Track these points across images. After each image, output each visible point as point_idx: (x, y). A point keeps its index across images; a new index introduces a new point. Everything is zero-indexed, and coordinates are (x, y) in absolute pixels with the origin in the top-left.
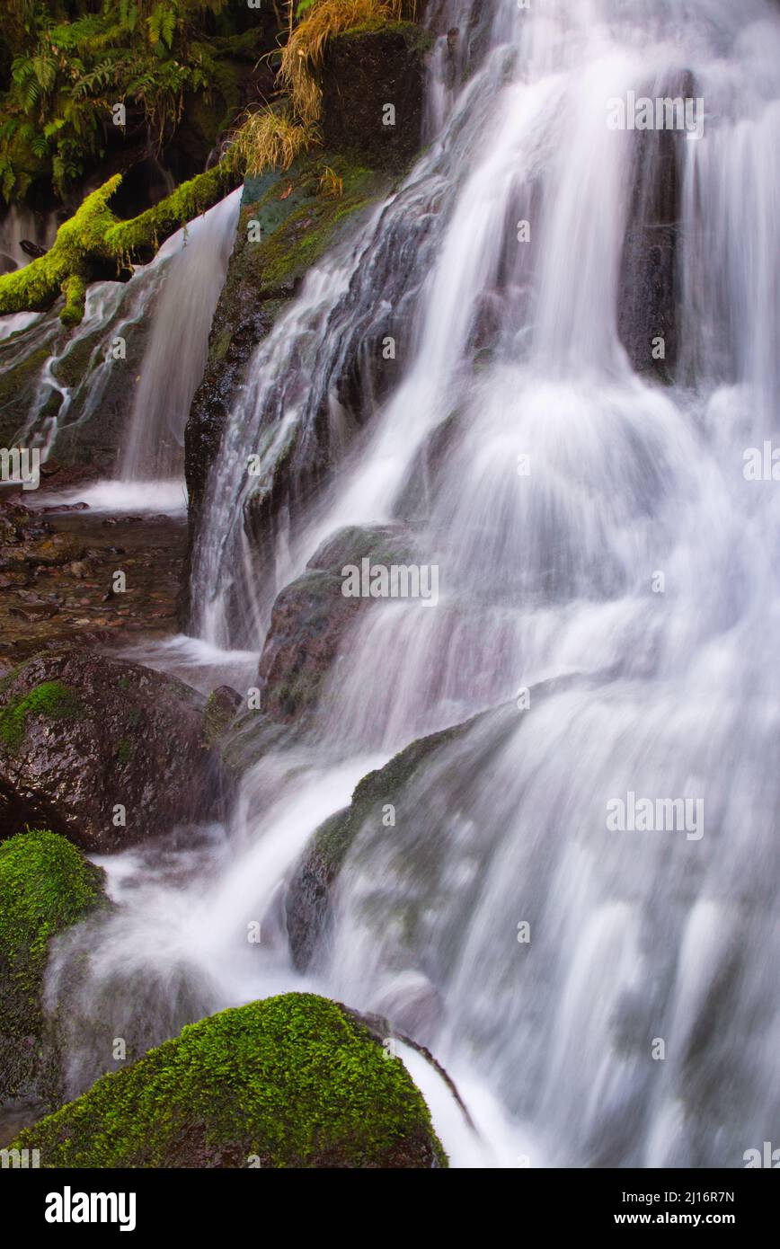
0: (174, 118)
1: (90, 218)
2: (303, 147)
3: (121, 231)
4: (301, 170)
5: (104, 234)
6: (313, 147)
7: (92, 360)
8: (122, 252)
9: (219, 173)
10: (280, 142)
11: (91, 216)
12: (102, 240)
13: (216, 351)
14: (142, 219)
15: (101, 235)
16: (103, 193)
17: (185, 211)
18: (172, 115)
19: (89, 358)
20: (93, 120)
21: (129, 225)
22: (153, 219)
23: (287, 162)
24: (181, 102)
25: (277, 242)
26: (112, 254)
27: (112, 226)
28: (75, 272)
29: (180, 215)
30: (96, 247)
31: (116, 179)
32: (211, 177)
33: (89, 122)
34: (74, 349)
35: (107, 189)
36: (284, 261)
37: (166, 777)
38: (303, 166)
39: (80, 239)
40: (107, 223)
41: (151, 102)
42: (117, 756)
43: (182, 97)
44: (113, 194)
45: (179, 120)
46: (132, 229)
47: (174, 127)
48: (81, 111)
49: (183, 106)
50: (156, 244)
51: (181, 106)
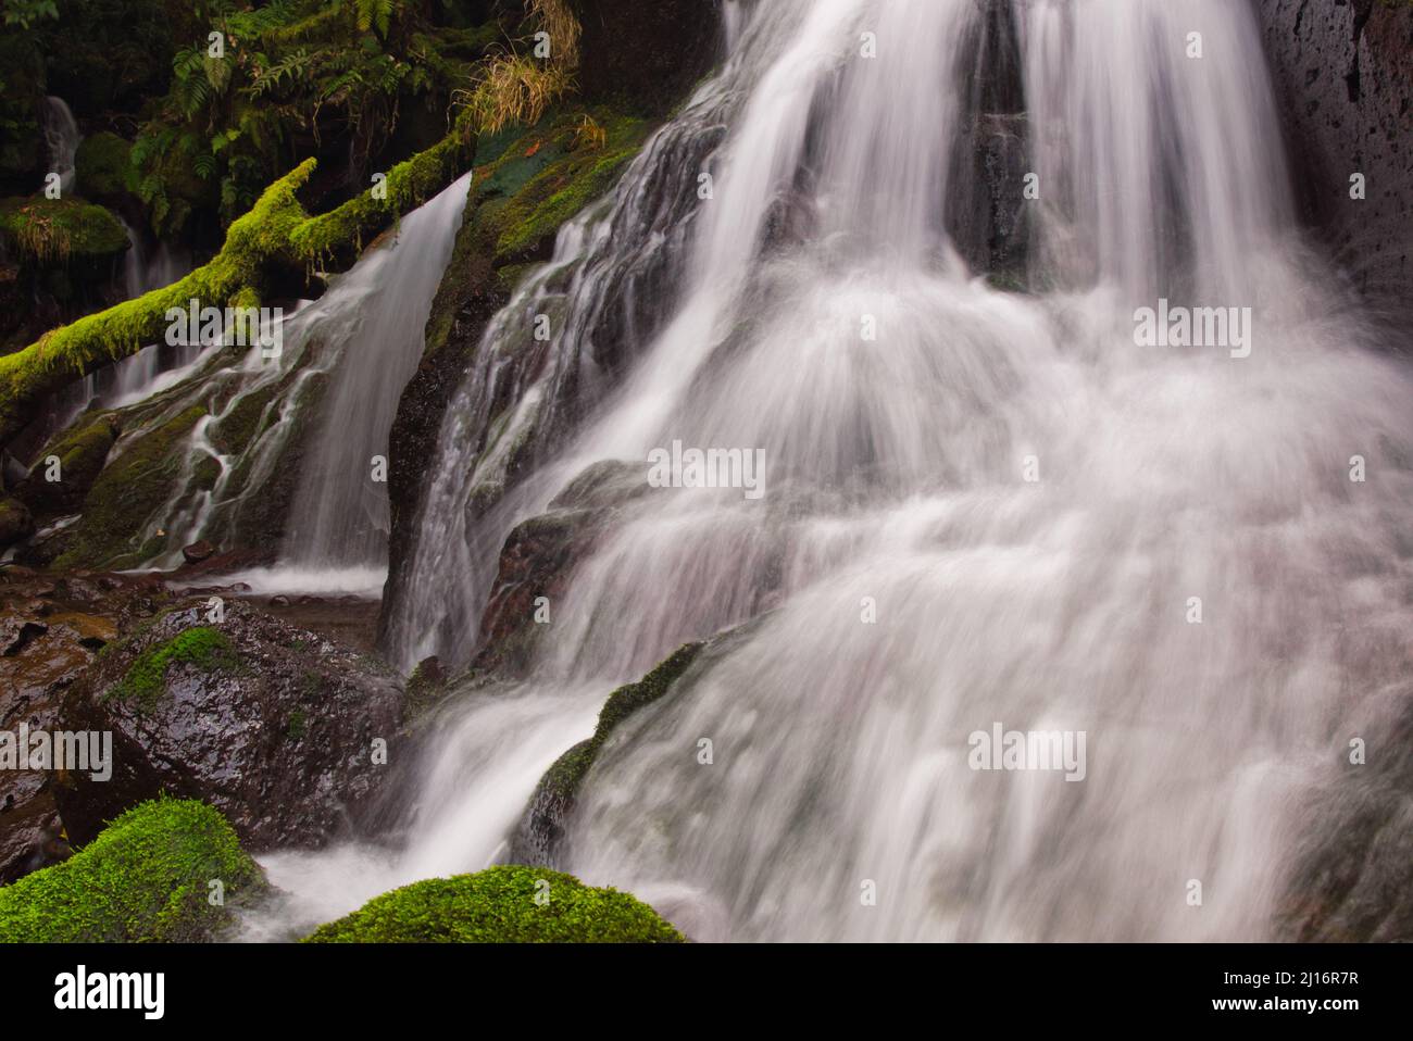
0: (385, 127)
1: (272, 212)
2: (555, 96)
3: (313, 228)
4: (552, 124)
5: (290, 233)
6: (568, 98)
7: (264, 418)
8: (312, 253)
9: (445, 149)
10: (526, 91)
11: (274, 209)
12: (284, 240)
13: (435, 340)
14: (342, 212)
15: (286, 234)
16: (290, 182)
17: (398, 199)
18: (384, 123)
19: (259, 416)
20: (279, 131)
21: (324, 220)
22: (355, 211)
23: (534, 116)
24: (396, 107)
25: (519, 204)
26: (300, 258)
27: (301, 223)
28: (249, 283)
29: (392, 204)
30: (278, 249)
31: (309, 163)
32: (434, 156)
33: (273, 135)
34: (239, 406)
35: (297, 176)
36: (528, 223)
37: (350, 766)
38: (554, 119)
39: (257, 240)
40: (294, 219)
41: (357, 108)
42: (287, 728)
43: (397, 101)
44: (304, 183)
45: (392, 130)
46: (328, 224)
47: (385, 139)
48: (262, 120)
49: (399, 111)
50: (359, 245)
51: (395, 113)
